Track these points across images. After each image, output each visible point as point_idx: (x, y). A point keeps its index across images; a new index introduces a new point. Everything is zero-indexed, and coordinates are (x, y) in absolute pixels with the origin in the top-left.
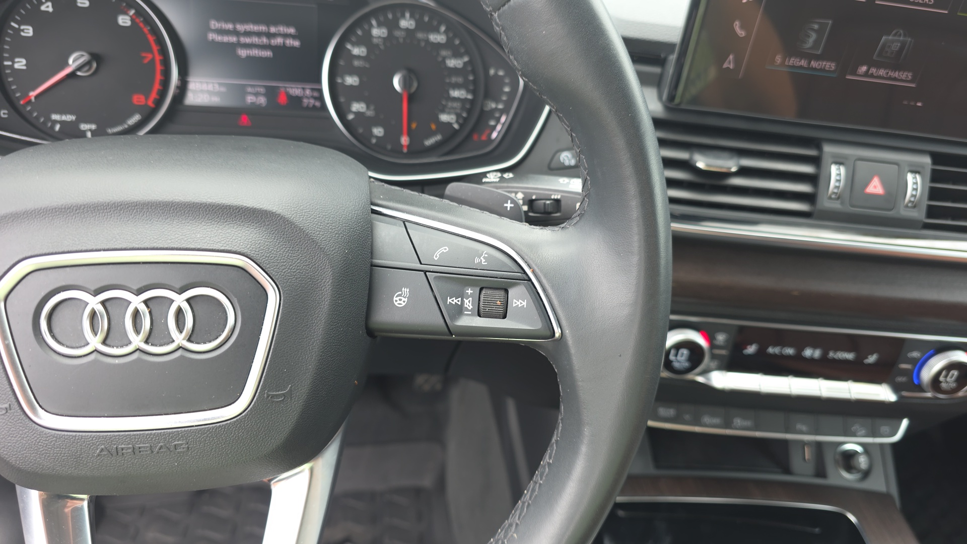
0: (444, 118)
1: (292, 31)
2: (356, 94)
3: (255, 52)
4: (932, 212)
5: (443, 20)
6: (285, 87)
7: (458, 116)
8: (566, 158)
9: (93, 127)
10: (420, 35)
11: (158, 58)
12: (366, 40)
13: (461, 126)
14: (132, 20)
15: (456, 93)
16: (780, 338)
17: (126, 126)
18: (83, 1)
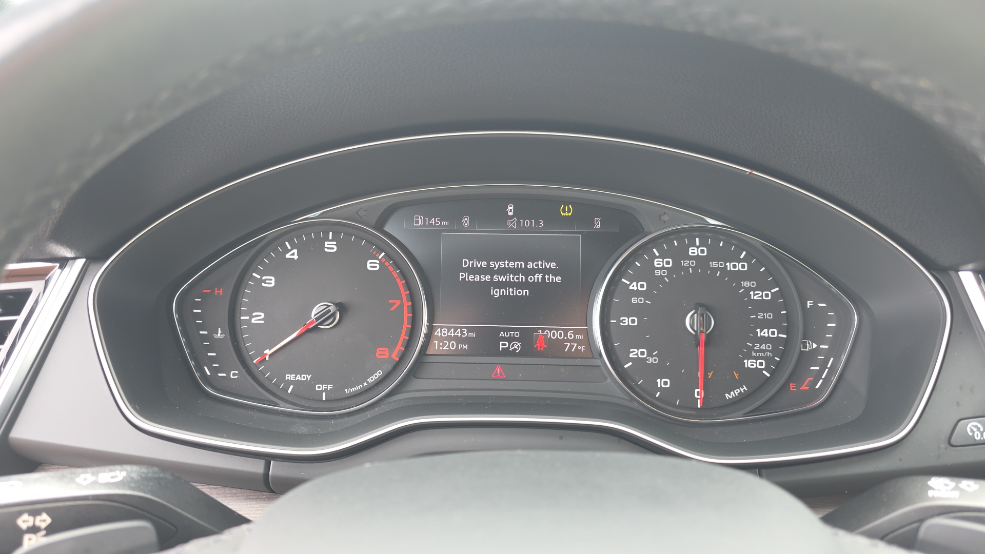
0: (749, 364)
1: (553, 265)
2: (635, 337)
3: (510, 291)
5: (743, 245)
6: (543, 330)
7: (769, 360)
8: (975, 430)
9: (330, 387)
10: (714, 264)
11: (407, 304)
12: (647, 273)
13: (772, 373)
14: (381, 264)
15: (765, 333)
17: (365, 384)
18: (330, 246)
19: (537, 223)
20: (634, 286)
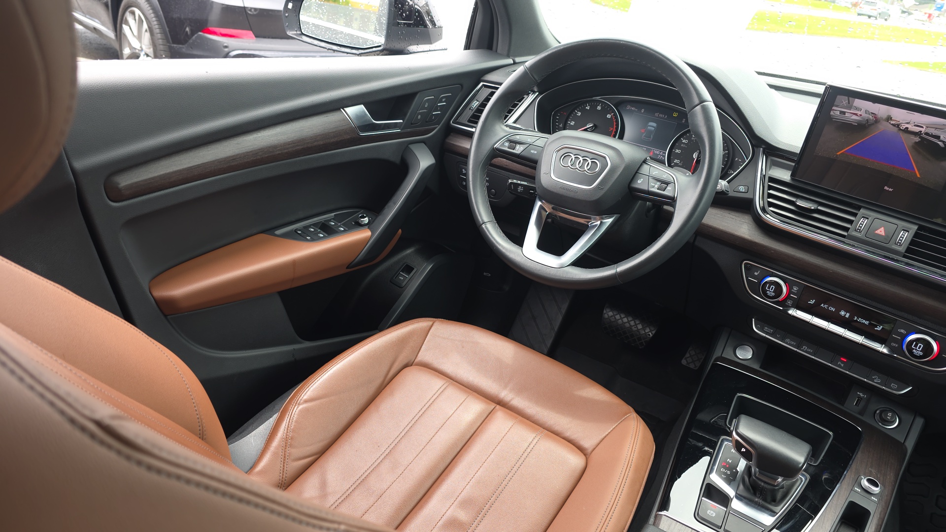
2: (678, 156)
4: (908, 250)
6: (654, 149)
8: (742, 189)
11: (615, 130)
12: (689, 139)
14: (611, 116)
16: (828, 299)
18: (599, 108)
19: (665, 116)
20: (684, 141)
